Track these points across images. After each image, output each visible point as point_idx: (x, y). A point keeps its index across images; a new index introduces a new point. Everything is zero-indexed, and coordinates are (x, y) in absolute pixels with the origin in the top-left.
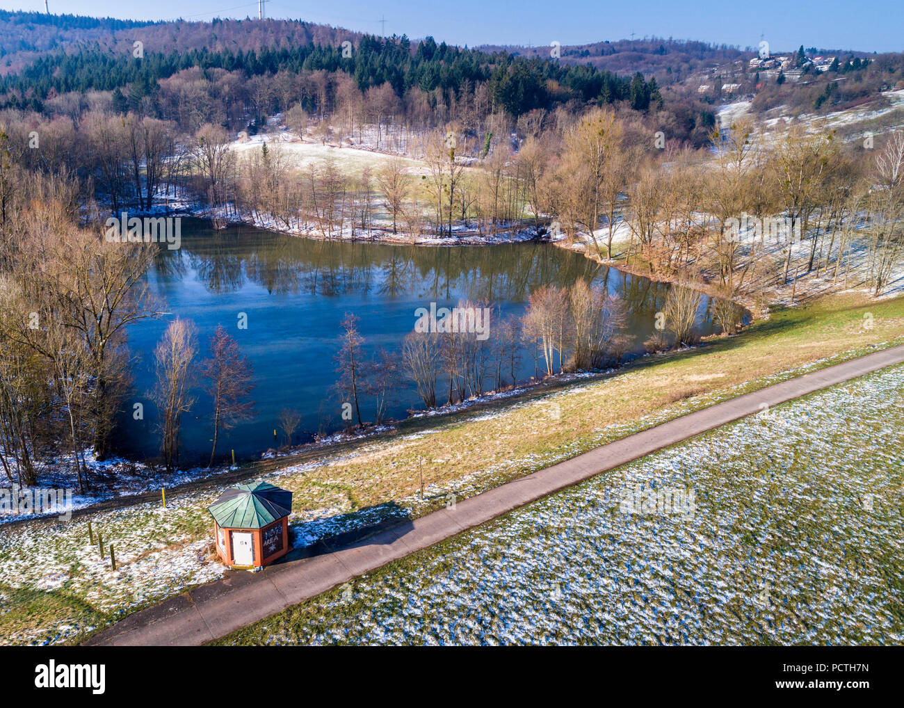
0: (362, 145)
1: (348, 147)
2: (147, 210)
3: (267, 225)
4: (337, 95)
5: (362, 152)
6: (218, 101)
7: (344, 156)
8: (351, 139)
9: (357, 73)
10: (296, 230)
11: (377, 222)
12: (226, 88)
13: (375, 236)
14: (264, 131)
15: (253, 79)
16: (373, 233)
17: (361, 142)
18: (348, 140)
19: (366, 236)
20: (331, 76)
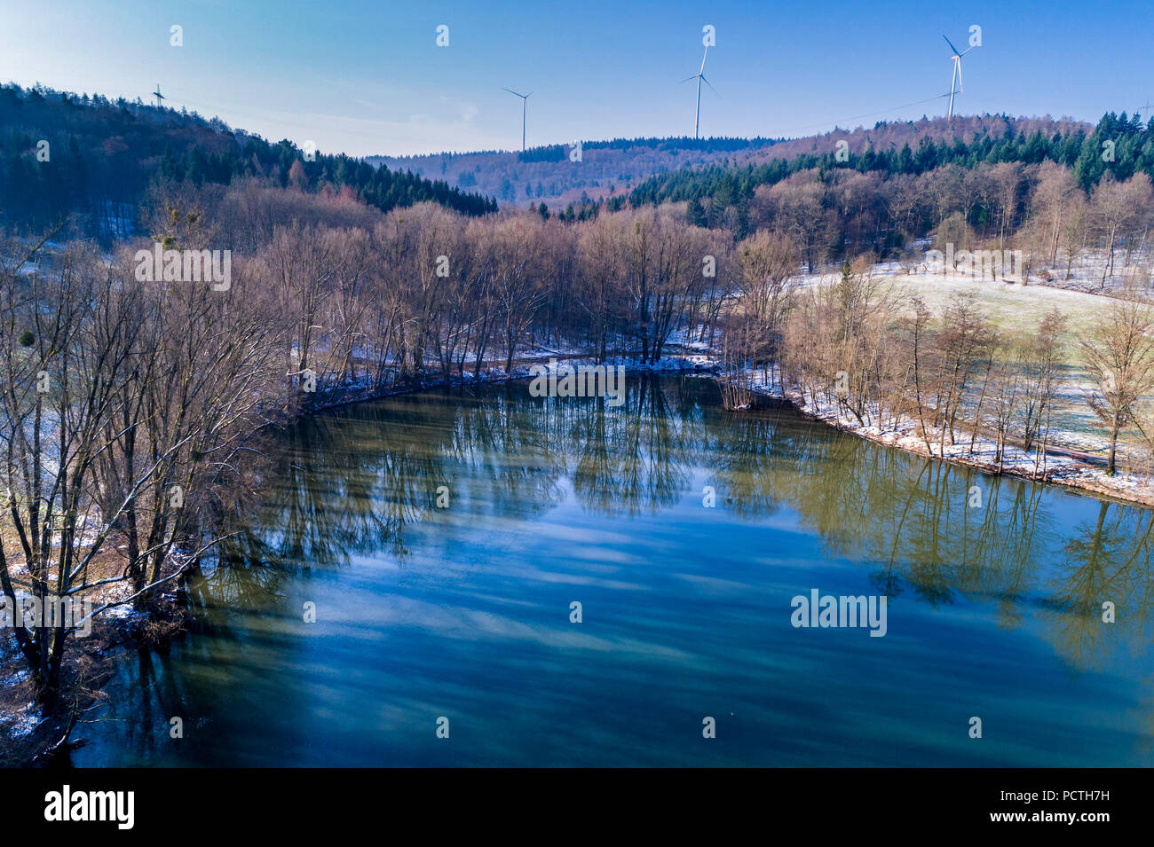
0: (1071, 281)
1: (1043, 284)
2: (652, 364)
3: (825, 411)
4: (1035, 200)
5: (1069, 293)
6: (832, 213)
7: (1029, 299)
8: (1051, 272)
9: (1078, 164)
10: (874, 431)
11: (1068, 436)
12: (848, 194)
13: (1054, 471)
14: (897, 258)
15: (896, 181)
16: (1050, 464)
17: (1070, 276)
18: (1045, 274)
19: (1030, 468)
20: (1028, 170)
